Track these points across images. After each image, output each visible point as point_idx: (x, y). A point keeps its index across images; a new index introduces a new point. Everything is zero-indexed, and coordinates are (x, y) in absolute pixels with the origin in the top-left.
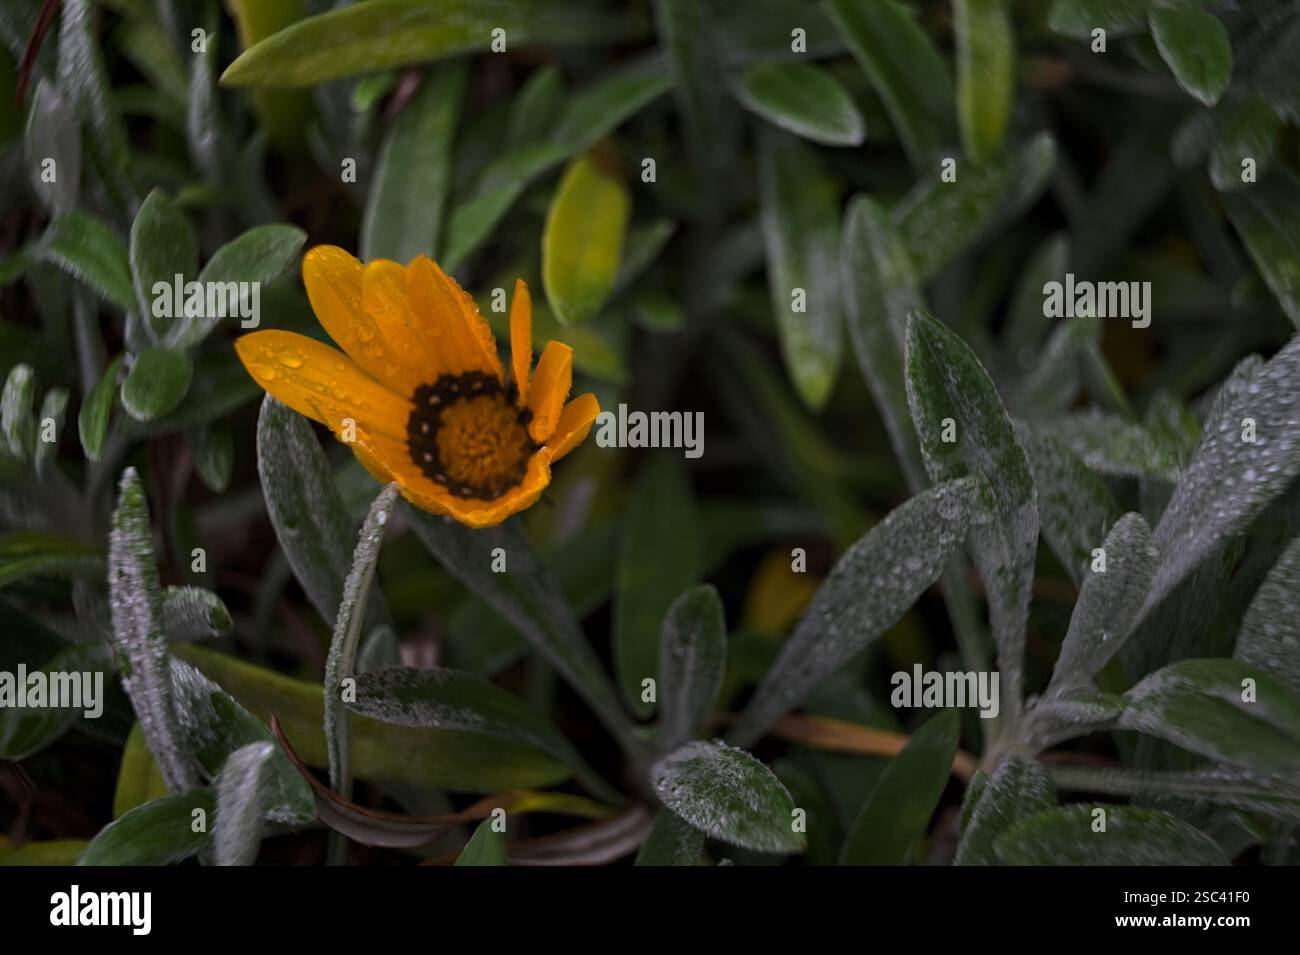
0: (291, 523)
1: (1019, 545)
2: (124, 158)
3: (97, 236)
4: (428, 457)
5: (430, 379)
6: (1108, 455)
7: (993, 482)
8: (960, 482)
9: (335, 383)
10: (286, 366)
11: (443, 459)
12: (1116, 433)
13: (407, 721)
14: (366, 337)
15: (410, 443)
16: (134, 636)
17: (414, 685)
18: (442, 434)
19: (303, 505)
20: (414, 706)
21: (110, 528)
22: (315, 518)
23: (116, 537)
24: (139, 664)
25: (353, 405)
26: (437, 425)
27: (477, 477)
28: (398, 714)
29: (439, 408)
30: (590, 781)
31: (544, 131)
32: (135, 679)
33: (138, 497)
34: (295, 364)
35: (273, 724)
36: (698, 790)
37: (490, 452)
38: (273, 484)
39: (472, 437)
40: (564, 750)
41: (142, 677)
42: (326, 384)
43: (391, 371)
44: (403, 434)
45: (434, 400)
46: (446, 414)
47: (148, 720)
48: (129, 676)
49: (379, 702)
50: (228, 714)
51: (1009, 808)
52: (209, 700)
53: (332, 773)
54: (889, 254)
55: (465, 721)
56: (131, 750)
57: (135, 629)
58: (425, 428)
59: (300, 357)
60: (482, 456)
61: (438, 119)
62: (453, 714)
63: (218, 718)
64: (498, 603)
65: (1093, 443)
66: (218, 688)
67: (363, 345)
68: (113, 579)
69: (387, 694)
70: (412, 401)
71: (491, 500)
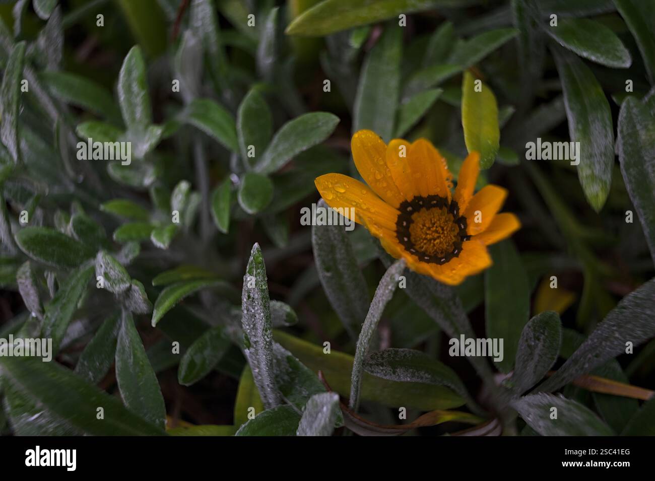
0: (328, 270)
4: (406, 239)
5: (410, 199)
9: (361, 201)
10: (338, 192)
11: (413, 240)
13: (394, 378)
14: (379, 177)
15: (397, 232)
16: (254, 327)
17: (397, 359)
18: (412, 226)
19: (335, 261)
20: (398, 370)
21: (245, 274)
22: (341, 267)
23: (247, 278)
24: (256, 342)
25: (370, 212)
26: (410, 222)
27: (431, 250)
28: (391, 375)
29: (412, 213)
31: (444, 57)
32: (252, 350)
33: (261, 259)
34: (342, 191)
35: (320, 375)
37: (439, 237)
38: (320, 249)
39: (429, 229)
40: (462, 390)
41: (257, 350)
42: (357, 201)
43: (389, 194)
44: (394, 227)
45: (410, 209)
46: (415, 216)
47: (257, 370)
48: (249, 347)
49: (381, 368)
50: (295, 368)
52: (285, 360)
53: (352, 402)
54: (646, 127)
55: (422, 378)
56: (243, 383)
57: (254, 325)
58: (405, 224)
59: (345, 187)
60: (435, 240)
61: (393, 52)
62: (416, 374)
63: (290, 370)
64: (433, 313)
66: (290, 354)
67: (377, 181)
68: (244, 299)
69: (385, 364)
70: (399, 209)
71: (441, 263)
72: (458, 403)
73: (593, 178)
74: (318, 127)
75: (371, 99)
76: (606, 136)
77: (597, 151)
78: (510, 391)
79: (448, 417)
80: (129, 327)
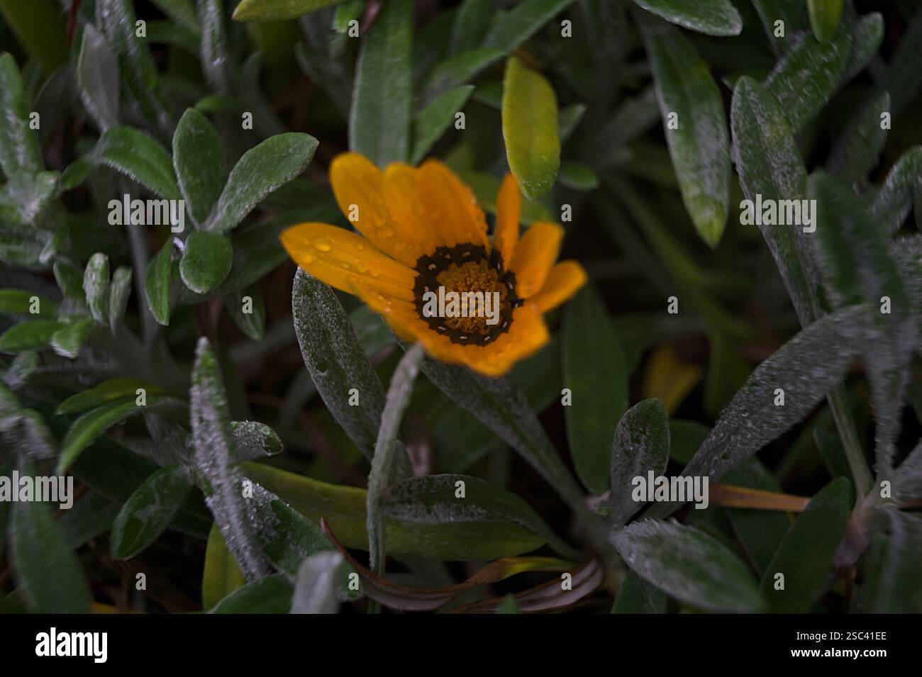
0: (321, 367)
2: (154, 79)
3: (143, 145)
5: (430, 251)
8: (856, 308)
9: (357, 261)
10: (319, 251)
14: (379, 223)
15: (416, 302)
16: (214, 465)
17: (433, 491)
19: (331, 353)
20: (435, 507)
21: (190, 385)
22: (340, 362)
23: (195, 392)
24: (220, 486)
25: (372, 277)
26: (435, 286)
28: (424, 515)
29: (436, 272)
30: (557, 545)
31: (478, 38)
32: (216, 498)
33: (212, 361)
34: (326, 248)
35: (322, 524)
36: (665, 562)
38: (306, 338)
40: (539, 525)
41: (222, 497)
42: (350, 261)
43: (399, 248)
44: (411, 296)
45: (432, 266)
46: (442, 277)
47: (227, 527)
48: (211, 494)
49: (409, 507)
50: (286, 518)
52: (270, 507)
53: (372, 560)
54: (769, 120)
55: (472, 515)
56: (211, 548)
57: (214, 460)
59: (329, 243)
61: (400, 34)
62: (463, 510)
63: (279, 521)
66: (276, 498)
67: (377, 229)
68: (195, 423)
69: (414, 500)
70: (416, 269)
71: (484, 344)
72: (536, 544)
73: (703, 198)
74: (289, 155)
75: (372, 109)
76: (717, 137)
77: (706, 160)
78: (607, 520)
79: (520, 567)
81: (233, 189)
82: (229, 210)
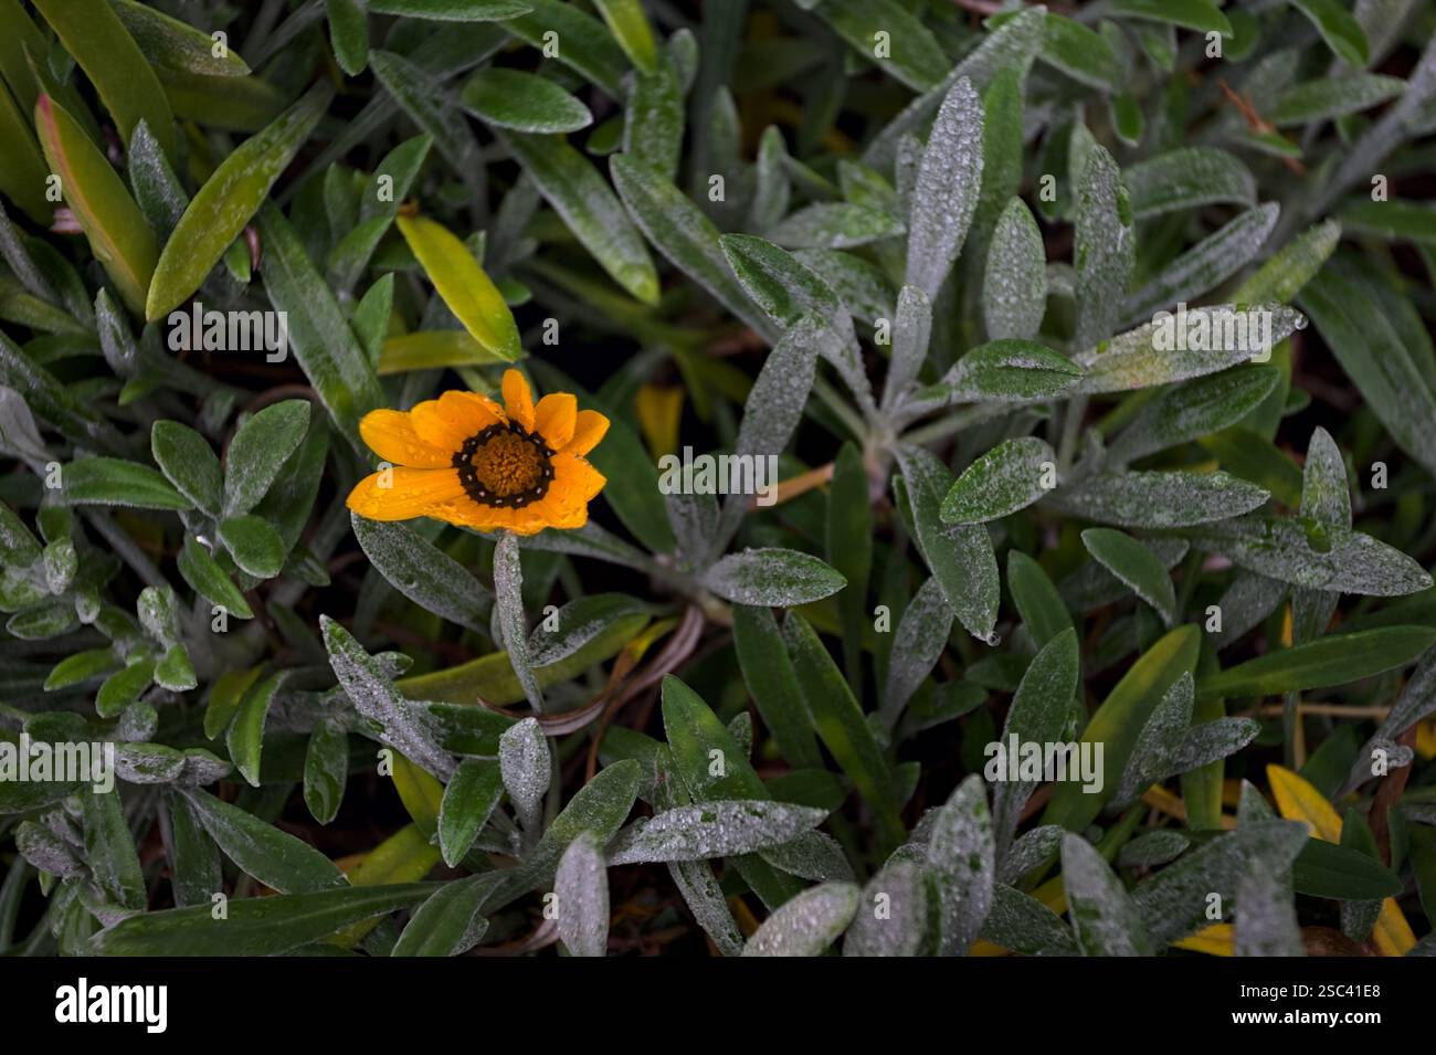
0: (409, 581)
1: (845, 333)
4: (482, 494)
5: (459, 448)
6: (847, 234)
7: (816, 308)
8: (800, 322)
11: (489, 488)
12: (842, 216)
13: (570, 652)
15: (469, 492)
16: (378, 707)
18: (478, 473)
19: (412, 566)
20: (567, 641)
21: (328, 657)
22: (423, 569)
23: (335, 661)
24: (389, 720)
25: (427, 494)
26: (473, 470)
27: (518, 488)
29: (469, 459)
30: (657, 610)
32: (390, 731)
33: (337, 628)
35: (481, 702)
36: (760, 585)
37: (517, 468)
39: (500, 465)
41: (396, 728)
43: (434, 459)
44: (462, 490)
45: (465, 456)
46: (474, 459)
47: (408, 748)
48: (383, 729)
49: (547, 653)
50: (448, 714)
51: (926, 488)
52: (430, 713)
54: (653, 184)
55: (595, 629)
57: (377, 704)
58: (470, 477)
60: (514, 473)
61: (293, 251)
62: (587, 629)
63: (442, 720)
65: (833, 230)
66: (430, 703)
67: (412, 454)
70: (453, 467)
71: (541, 497)
72: (644, 620)
73: (628, 267)
74: (286, 424)
76: (612, 208)
77: (613, 233)
78: (692, 571)
79: (643, 646)
80: (214, 807)
81: (238, 471)
82: (244, 491)
